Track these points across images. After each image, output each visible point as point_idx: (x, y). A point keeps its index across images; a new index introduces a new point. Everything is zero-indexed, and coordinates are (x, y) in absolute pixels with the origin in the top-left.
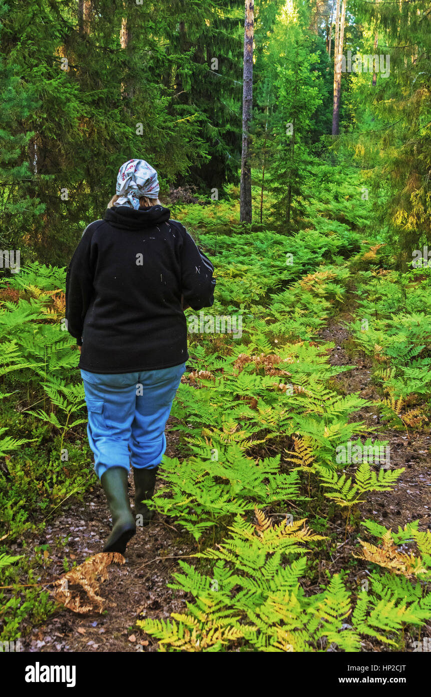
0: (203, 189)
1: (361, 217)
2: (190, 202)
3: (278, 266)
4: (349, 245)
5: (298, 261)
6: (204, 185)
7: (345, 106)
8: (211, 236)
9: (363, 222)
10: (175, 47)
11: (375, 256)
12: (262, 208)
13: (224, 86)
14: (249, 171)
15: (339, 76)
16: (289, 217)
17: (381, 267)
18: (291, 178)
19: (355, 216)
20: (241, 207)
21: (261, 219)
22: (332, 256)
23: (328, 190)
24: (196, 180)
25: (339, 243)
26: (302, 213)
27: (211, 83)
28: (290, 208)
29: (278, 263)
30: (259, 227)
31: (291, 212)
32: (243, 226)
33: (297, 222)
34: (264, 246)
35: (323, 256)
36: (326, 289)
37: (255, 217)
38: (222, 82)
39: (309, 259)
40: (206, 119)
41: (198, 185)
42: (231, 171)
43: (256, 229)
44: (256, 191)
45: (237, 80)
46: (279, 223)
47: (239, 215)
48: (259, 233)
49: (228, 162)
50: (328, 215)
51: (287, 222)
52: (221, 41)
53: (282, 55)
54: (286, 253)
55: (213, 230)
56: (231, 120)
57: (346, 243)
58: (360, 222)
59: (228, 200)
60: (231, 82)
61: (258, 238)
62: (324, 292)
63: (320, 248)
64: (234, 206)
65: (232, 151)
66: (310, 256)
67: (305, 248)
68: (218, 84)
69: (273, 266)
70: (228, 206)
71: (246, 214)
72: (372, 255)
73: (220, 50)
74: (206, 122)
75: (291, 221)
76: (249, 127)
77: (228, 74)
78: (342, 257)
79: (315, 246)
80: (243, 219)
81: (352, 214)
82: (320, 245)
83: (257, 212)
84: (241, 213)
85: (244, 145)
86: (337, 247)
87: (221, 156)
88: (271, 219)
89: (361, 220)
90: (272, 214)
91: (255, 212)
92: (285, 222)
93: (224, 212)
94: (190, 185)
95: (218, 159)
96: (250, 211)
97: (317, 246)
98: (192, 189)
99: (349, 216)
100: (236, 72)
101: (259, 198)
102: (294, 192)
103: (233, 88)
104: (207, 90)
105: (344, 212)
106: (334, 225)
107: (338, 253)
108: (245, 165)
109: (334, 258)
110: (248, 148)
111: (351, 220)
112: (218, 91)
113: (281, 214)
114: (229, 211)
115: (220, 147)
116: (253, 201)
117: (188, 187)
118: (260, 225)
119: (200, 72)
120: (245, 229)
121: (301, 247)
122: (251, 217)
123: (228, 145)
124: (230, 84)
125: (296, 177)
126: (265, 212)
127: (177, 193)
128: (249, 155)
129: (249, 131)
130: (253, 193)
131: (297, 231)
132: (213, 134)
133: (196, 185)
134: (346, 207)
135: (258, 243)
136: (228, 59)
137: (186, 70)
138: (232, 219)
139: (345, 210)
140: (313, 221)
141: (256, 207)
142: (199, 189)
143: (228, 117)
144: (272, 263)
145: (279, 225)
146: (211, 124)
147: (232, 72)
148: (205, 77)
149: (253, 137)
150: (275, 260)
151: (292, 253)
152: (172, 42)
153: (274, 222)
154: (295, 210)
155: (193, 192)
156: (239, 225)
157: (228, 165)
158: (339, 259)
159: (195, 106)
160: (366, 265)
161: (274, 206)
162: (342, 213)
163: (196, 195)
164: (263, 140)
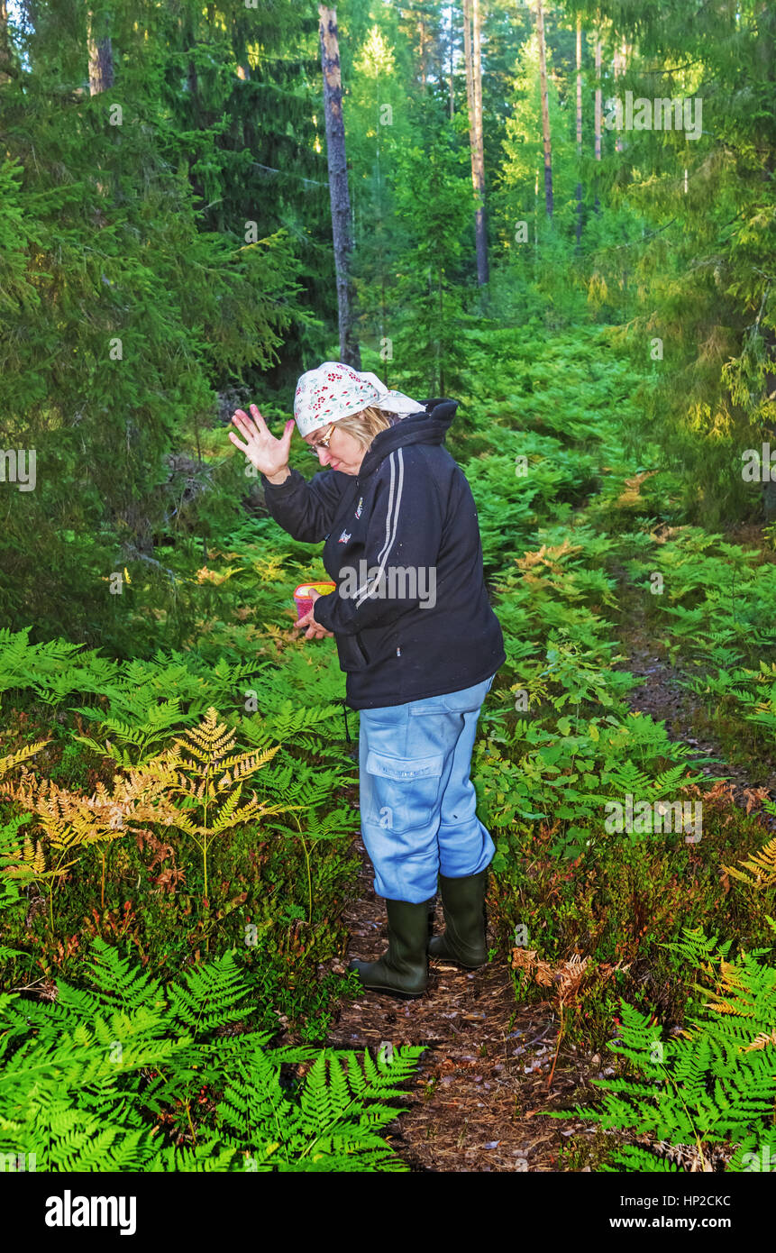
0: (261, 391)
1: (577, 420)
4: (576, 478)
6: (264, 385)
7: (495, 218)
9: (582, 430)
10: (185, 121)
11: (640, 498)
13: (285, 191)
14: (356, 349)
15: (480, 164)
17: (659, 521)
18: (441, 356)
19: (565, 421)
22: (548, 504)
25: (557, 477)
26: (469, 425)
27: (259, 187)
35: (531, 506)
36: (577, 584)
38: (281, 183)
39: (510, 518)
41: (253, 385)
42: (312, 353)
45: (309, 177)
49: (306, 337)
50: (510, 421)
52: (271, 105)
53: (370, 134)
56: (304, 254)
57: (568, 476)
58: (576, 430)
60: (297, 183)
62: (577, 591)
63: (522, 491)
66: (509, 510)
68: (273, 188)
72: (633, 497)
73: (270, 121)
76: (348, 264)
77: (289, 167)
78: (567, 505)
79: (512, 489)
81: (557, 416)
82: (521, 486)
85: (341, 301)
86: (555, 485)
89: (577, 427)
94: (239, 386)
97: (516, 487)
98: (240, 394)
99: (553, 421)
100: (304, 161)
102: (450, 385)
103: (302, 193)
104: (252, 201)
105: (542, 413)
106: (531, 441)
107: (558, 497)
108: (347, 337)
109: (552, 508)
110: (351, 304)
111: (557, 428)
112: (273, 202)
117: (233, 391)
119: (237, 166)
121: (485, 491)
124: (295, 187)
128: (353, 318)
129: (348, 271)
133: (249, 385)
134: (542, 404)
136: (287, 139)
137: (210, 166)
139: (541, 408)
140: (486, 436)
142: (254, 393)
147: (297, 163)
148: (245, 177)
149: (359, 283)
152: (178, 113)
155: (242, 399)
157: (307, 341)
158: (562, 510)
159: (231, 234)
160: (625, 519)
162: (538, 415)
164: (379, 287)
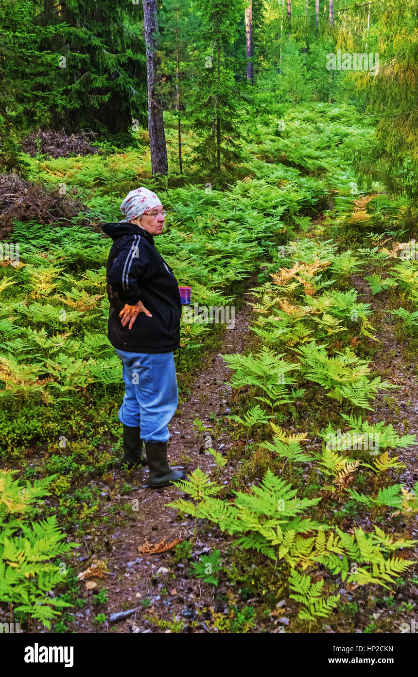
0: (104, 135)
2: (87, 152)
3: (219, 252)
4: (313, 198)
5: (248, 235)
6: (106, 130)
8: (110, 198)
9: (314, 164)
11: (368, 216)
12: (180, 153)
14: (159, 102)
16: (219, 163)
17: (388, 236)
18: (218, 106)
19: (302, 157)
20: (152, 153)
21: (181, 169)
22: (294, 217)
23: (267, 124)
24: (95, 124)
25: (300, 196)
26: (237, 157)
28: (220, 150)
29: (218, 244)
30: (179, 179)
31: (222, 156)
32: (157, 179)
33: (230, 169)
34: (190, 210)
37: (172, 166)
39: (265, 230)
40: (100, 44)
41: (98, 131)
42: (137, 110)
43: (176, 184)
44: (171, 135)
46: (205, 172)
47: (150, 164)
48: (179, 190)
49: (133, 99)
50: (265, 157)
51: (216, 169)
54: (226, 221)
55: (114, 189)
56: (133, 44)
57: (308, 196)
58: (310, 164)
59: (137, 147)
61: (179, 197)
63: (275, 207)
64: (144, 153)
65: (137, 85)
66: (265, 223)
67: (253, 208)
69: (211, 252)
70: (137, 154)
71: (160, 164)
72: (362, 215)
74: (100, 48)
75: (223, 168)
76: (155, 41)
78: (309, 218)
79: (267, 205)
80: (155, 170)
81: (297, 154)
82: (273, 203)
83: (175, 159)
84: (153, 162)
85: (150, 70)
86: (298, 203)
87: (124, 91)
88: (195, 167)
89: (311, 162)
90: (195, 160)
91: (172, 160)
92: (214, 170)
93: (131, 163)
94: (87, 131)
95: (120, 96)
96: (165, 158)
97: (270, 204)
98: (89, 136)
99: (294, 157)
101: (175, 142)
102: (224, 128)
104: (100, 11)
105: (286, 152)
106: (279, 171)
107: (301, 211)
108: (153, 94)
109: (298, 221)
110: (156, 70)
111: (297, 162)
112: (113, 9)
113: (207, 160)
114: (139, 161)
115: (120, 80)
116: (167, 146)
117: (84, 133)
118: (179, 176)
120: (161, 184)
121: (246, 207)
122: (167, 166)
123: (132, 77)
125: (225, 105)
126: (184, 158)
127: (70, 142)
129: (154, 46)
130: (168, 137)
131: (233, 182)
132: (110, 62)
133: (94, 131)
134: (287, 146)
135: (179, 206)
138: (141, 171)
139: (286, 149)
140: (249, 166)
141: (173, 153)
142: (100, 135)
143: (129, 41)
144: (210, 246)
145: (206, 175)
146: (107, 50)
149: (161, 53)
150: (212, 237)
151: (237, 220)
153: (199, 171)
154: (226, 153)
155: (92, 139)
156: (151, 178)
157: (134, 102)
158: (305, 222)
160: (359, 232)
161: (195, 149)
162: (283, 153)
163: (96, 143)
